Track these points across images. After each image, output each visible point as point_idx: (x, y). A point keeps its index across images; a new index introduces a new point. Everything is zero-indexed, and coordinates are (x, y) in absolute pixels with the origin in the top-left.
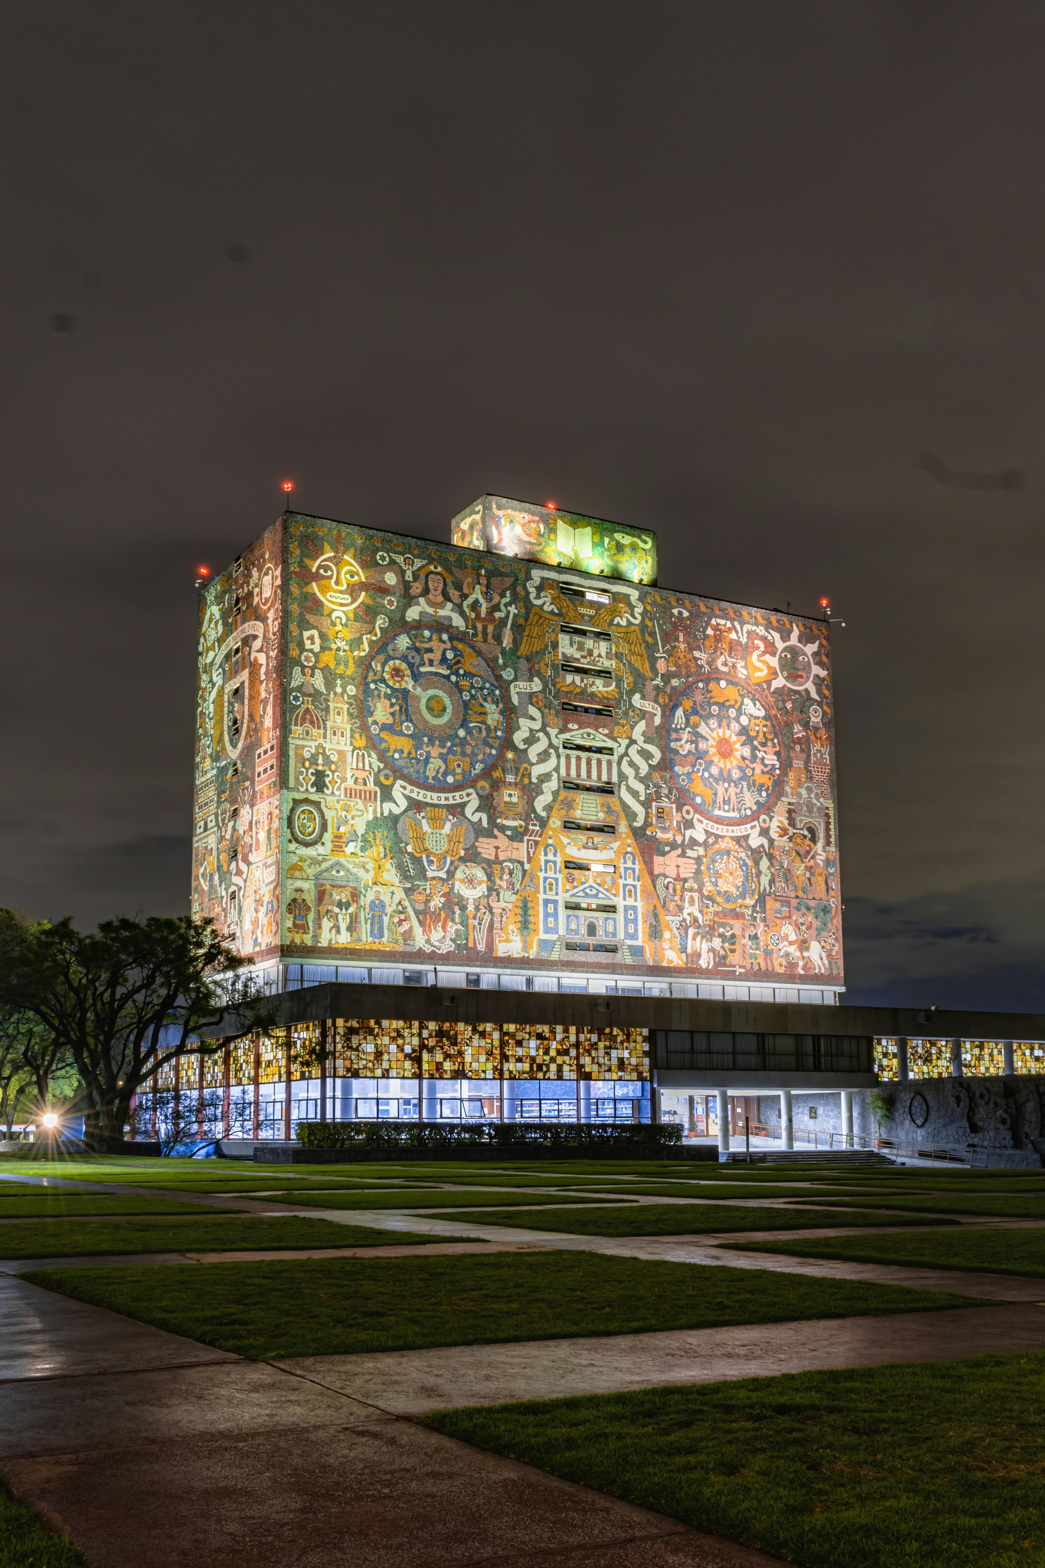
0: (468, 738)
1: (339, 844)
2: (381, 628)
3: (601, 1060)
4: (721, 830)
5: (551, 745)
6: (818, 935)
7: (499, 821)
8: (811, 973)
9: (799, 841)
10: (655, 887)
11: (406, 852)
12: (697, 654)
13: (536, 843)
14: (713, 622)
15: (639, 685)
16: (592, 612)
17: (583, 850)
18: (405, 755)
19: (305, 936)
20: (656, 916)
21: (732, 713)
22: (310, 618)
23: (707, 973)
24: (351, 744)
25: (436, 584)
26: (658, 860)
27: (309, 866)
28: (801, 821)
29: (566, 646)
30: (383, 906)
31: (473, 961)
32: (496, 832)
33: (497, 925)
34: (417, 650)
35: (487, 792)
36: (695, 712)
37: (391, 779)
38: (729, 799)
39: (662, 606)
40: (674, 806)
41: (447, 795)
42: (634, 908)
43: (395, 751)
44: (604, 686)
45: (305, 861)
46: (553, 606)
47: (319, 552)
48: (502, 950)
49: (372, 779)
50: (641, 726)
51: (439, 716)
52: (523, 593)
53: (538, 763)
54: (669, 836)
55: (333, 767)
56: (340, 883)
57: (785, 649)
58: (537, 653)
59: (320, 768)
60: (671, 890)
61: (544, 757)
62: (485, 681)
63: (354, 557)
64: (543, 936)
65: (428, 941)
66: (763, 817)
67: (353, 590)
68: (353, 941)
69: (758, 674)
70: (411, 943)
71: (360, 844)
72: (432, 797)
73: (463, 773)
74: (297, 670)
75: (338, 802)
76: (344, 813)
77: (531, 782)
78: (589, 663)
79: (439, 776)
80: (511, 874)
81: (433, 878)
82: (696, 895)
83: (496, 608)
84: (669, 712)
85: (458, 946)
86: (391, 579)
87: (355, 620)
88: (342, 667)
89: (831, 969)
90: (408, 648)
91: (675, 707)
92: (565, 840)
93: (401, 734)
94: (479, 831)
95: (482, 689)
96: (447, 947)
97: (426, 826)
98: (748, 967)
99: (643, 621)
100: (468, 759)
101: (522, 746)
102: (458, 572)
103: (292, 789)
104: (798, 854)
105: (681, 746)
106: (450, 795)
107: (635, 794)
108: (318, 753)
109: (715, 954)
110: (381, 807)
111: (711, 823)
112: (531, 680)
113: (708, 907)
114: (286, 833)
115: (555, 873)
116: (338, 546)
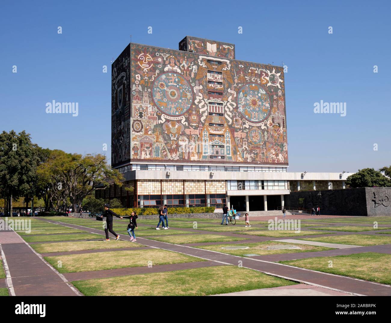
0: (182, 102)
1: (146, 131)
2: (157, 73)
5: (205, 103)
6: (281, 152)
7: (191, 124)
8: (279, 162)
9: (275, 127)
10: (235, 140)
12: (246, 77)
13: (201, 130)
14: (251, 68)
15: (230, 86)
19: (137, 156)
20: (235, 148)
21: (256, 93)
22: (138, 71)
23: (249, 163)
24: (149, 105)
25: (173, 61)
26: (236, 133)
27: (138, 138)
28: (276, 121)
29: (209, 76)
31: (184, 162)
32: (190, 127)
33: (191, 152)
34: (167, 79)
35: (188, 116)
36: (246, 93)
37: (161, 114)
38: (256, 116)
39: (236, 64)
40: (240, 118)
41: (176, 118)
42: (229, 147)
44: (220, 87)
45: (137, 136)
46: (205, 66)
47: (140, 53)
48: (192, 159)
49: (155, 114)
50: (230, 98)
51: (174, 96)
52: (197, 62)
53: (202, 108)
54: (239, 127)
55: (145, 111)
56: (147, 142)
57: (271, 75)
58: (201, 78)
59: (141, 111)
60: (239, 141)
61: (203, 106)
62: (186, 86)
64: (203, 155)
65: (172, 157)
66: (265, 121)
67: (149, 64)
69: (264, 82)
70: (167, 157)
71: (152, 131)
72: (172, 118)
73: (181, 112)
74: (134, 85)
75: (146, 120)
76: (148, 123)
77: (200, 113)
78: (216, 81)
80: (194, 138)
81: (173, 140)
82: (246, 142)
83: (189, 67)
84: (238, 93)
85: (180, 158)
86: (160, 60)
87: (150, 71)
88: (146, 84)
89: (285, 161)
90: (165, 79)
91: (240, 92)
92: (210, 129)
93: (163, 102)
94: (185, 127)
95: (186, 89)
96: (177, 158)
97: (170, 126)
98: (261, 161)
99: (231, 69)
100: (182, 108)
101: (197, 104)
102: (179, 58)
103: (133, 117)
104: (275, 130)
105: (242, 102)
106: (177, 118)
107: (229, 116)
108: (140, 107)
109: (252, 158)
110: (158, 121)
111: (250, 123)
112: (199, 86)
113: (250, 145)
114: (131, 129)
115: (207, 137)
116: (145, 52)
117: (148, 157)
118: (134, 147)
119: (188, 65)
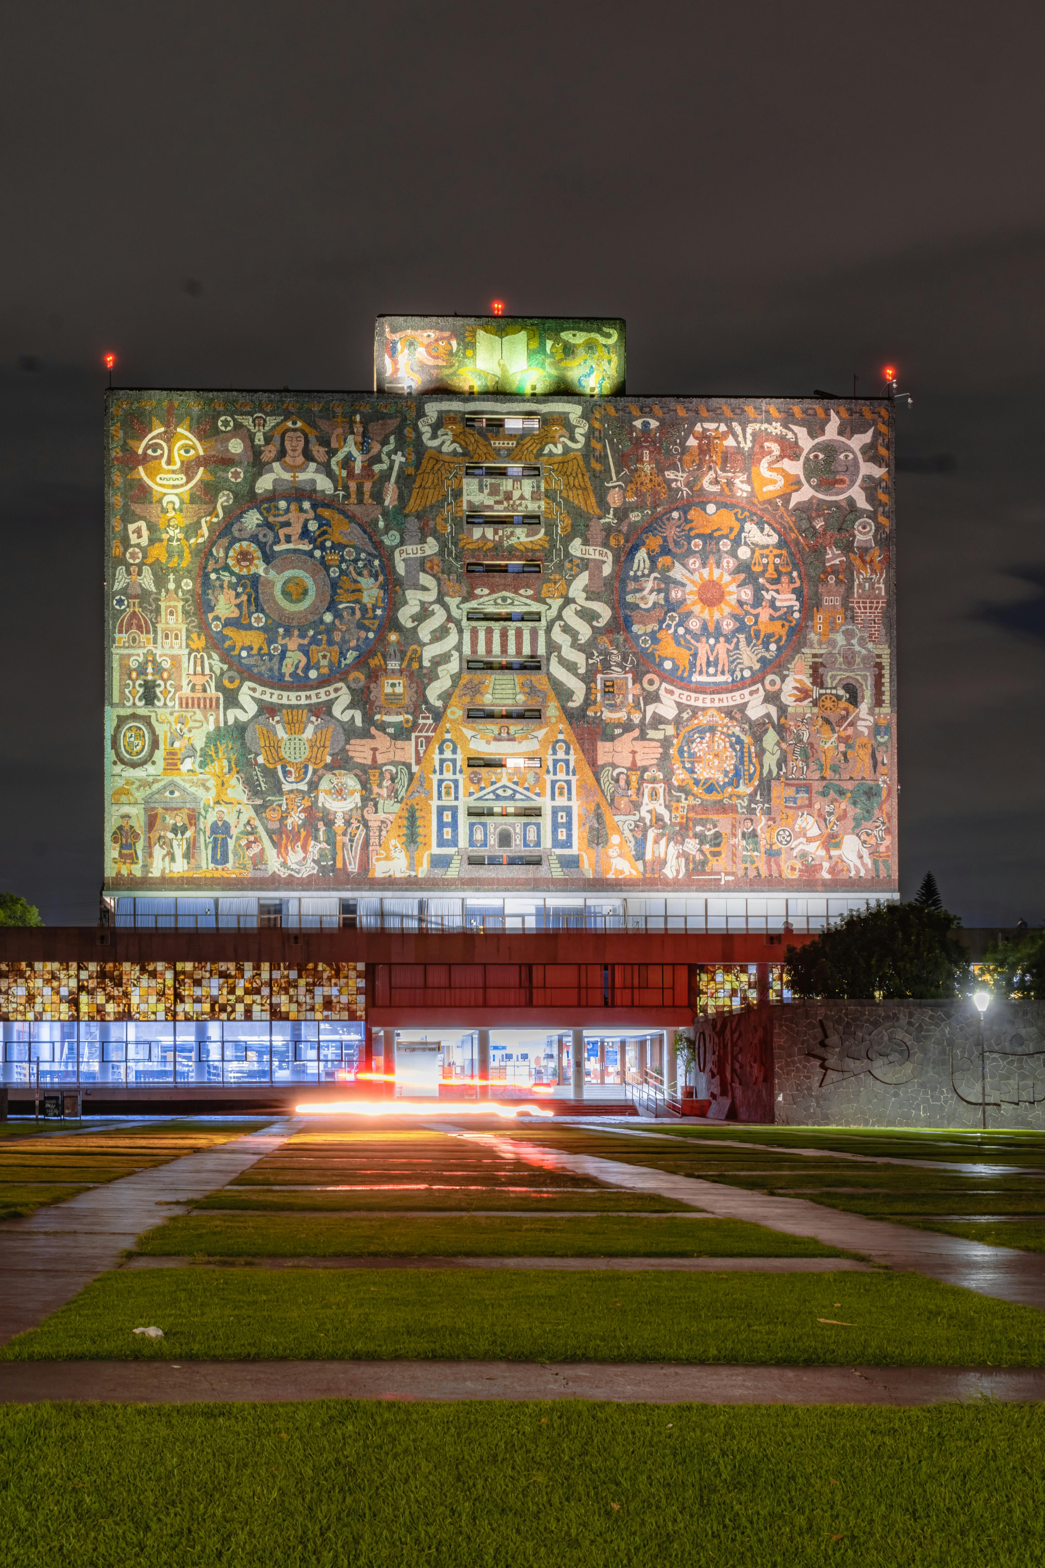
0: (337, 622)
1: (173, 762)
2: (223, 507)
3: (301, 999)
4: (701, 700)
5: (450, 618)
6: (857, 826)
7: (377, 717)
8: (843, 876)
9: (829, 704)
10: (598, 780)
11: (256, 764)
13: (428, 740)
14: (698, 428)
15: (579, 528)
16: (512, 444)
17: (494, 743)
18: (255, 652)
19: (133, 866)
20: (599, 817)
21: (725, 545)
22: (137, 508)
24: (188, 646)
25: (295, 444)
26: (603, 747)
27: (138, 789)
28: (833, 677)
29: (474, 492)
30: (226, 827)
31: (342, 883)
32: (373, 730)
33: (374, 840)
34: (270, 526)
35: (362, 684)
36: (666, 551)
37: (237, 682)
38: (717, 659)
39: (617, 419)
40: (630, 676)
41: (308, 693)
42: (568, 811)
43: (243, 648)
44: (527, 536)
45: (133, 783)
46: (455, 445)
47: (147, 428)
48: (380, 869)
49: (213, 684)
50: (583, 579)
51: (299, 601)
52: (413, 435)
53: (432, 642)
54: (622, 715)
55: (165, 675)
56: (174, 805)
57: (815, 448)
58: (432, 506)
59: (150, 678)
60: (622, 783)
61: (440, 634)
62: (359, 551)
63: (190, 430)
64: (436, 850)
65: (284, 864)
66: (769, 677)
67: (188, 469)
68: (189, 869)
69: (771, 488)
70: (263, 867)
71: (199, 759)
72: (290, 698)
73: (331, 665)
74: (121, 570)
75: (171, 714)
76: (179, 725)
77: (421, 667)
78: (506, 509)
79: (299, 672)
80: (393, 779)
81: (291, 791)
82: (661, 788)
83: (377, 459)
84: (624, 556)
85: (322, 869)
86: (236, 446)
87: (192, 502)
88: (175, 559)
89: (877, 870)
90: (258, 525)
91: (635, 548)
92: (468, 733)
93: (250, 627)
94: (350, 732)
95: (355, 561)
96: (309, 870)
97: (281, 732)
98: (741, 873)
99: (587, 444)
100: (336, 648)
101: (409, 624)
102: (324, 425)
103: (117, 705)
104: (827, 721)
105: (643, 598)
106: (313, 693)
107: (571, 667)
108: (147, 662)
109: (687, 860)
110: (225, 715)
111: (686, 693)
112: (423, 541)
113: (678, 801)
114: (109, 755)
115: (454, 773)
116: (170, 420)
117: (180, 867)
118: (120, 828)
119: (368, 451)
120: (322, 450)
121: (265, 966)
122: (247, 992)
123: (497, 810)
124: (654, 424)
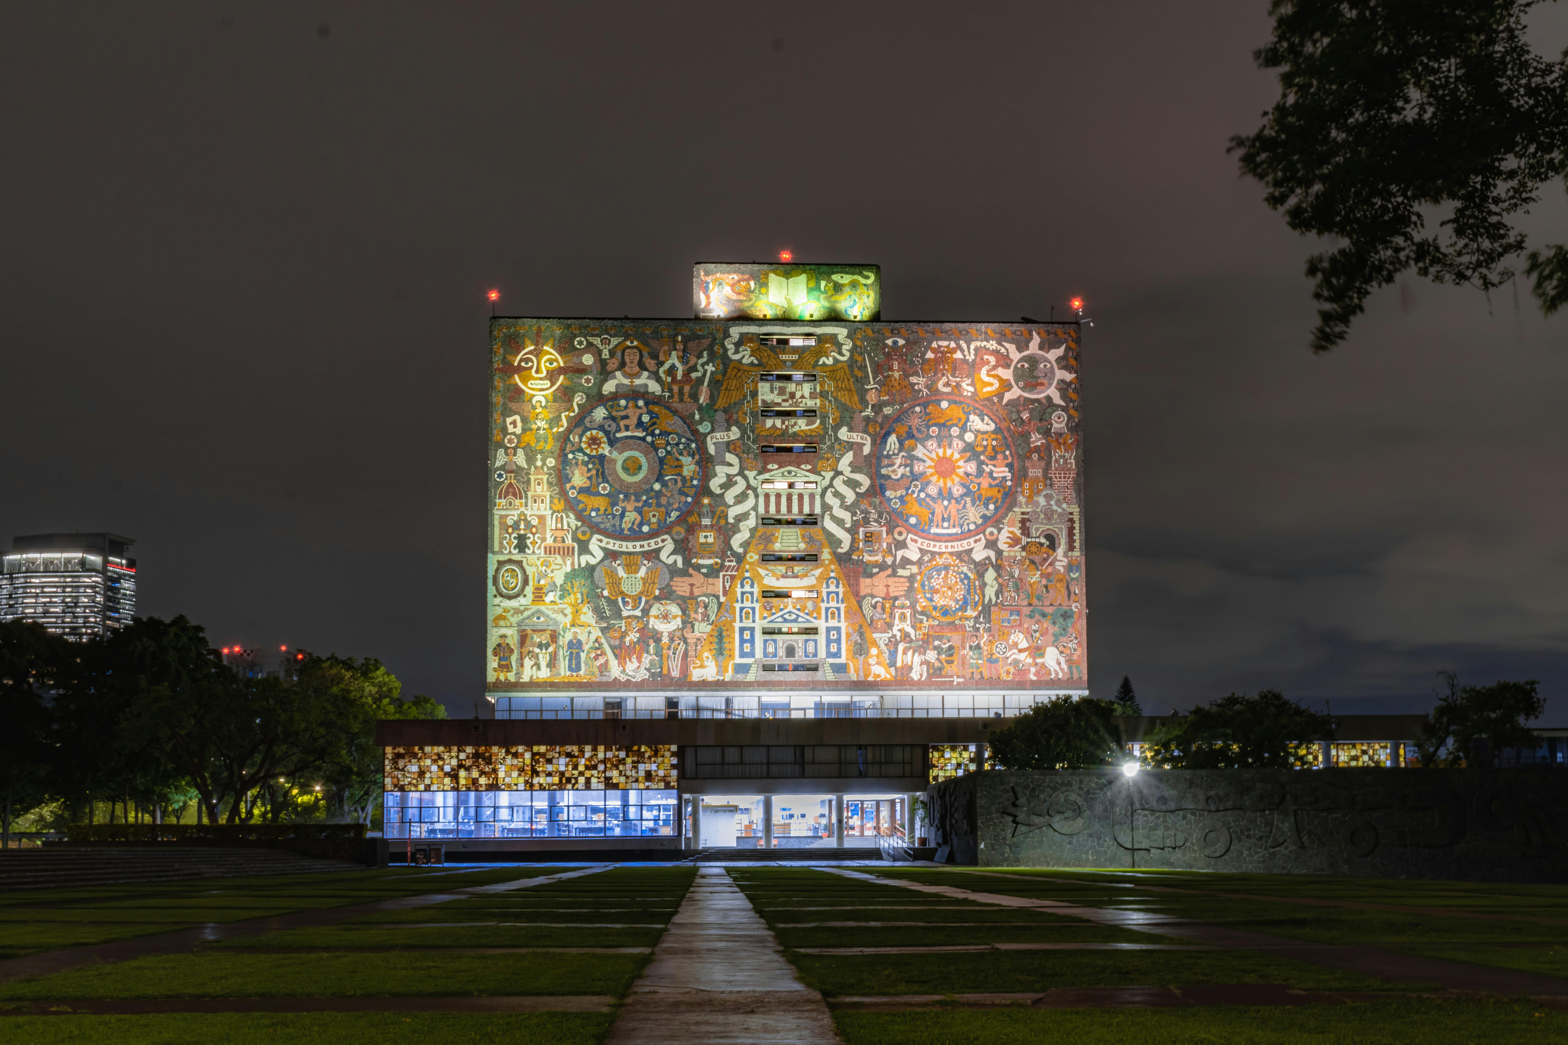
0: (664, 490)
1: (539, 594)
2: (578, 405)
3: (628, 773)
4: (938, 547)
5: (749, 487)
6: (1056, 640)
7: (694, 561)
8: (1046, 678)
9: (1034, 549)
10: (861, 607)
11: (603, 596)
12: (913, 379)
13: (733, 577)
14: (934, 345)
15: (845, 420)
16: (795, 357)
17: (782, 580)
18: (601, 512)
19: (509, 674)
20: (861, 635)
21: (955, 431)
22: (513, 406)
23: (918, 685)
24: (551, 508)
25: (632, 358)
26: (865, 582)
27: (513, 616)
28: (1037, 530)
29: (766, 393)
30: (580, 643)
31: (667, 686)
32: (691, 571)
33: (691, 653)
34: (614, 419)
35: (682, 536)
36: (911, 436)
37: (588, 534)
38: (949, 517)
39: (874, 339)
40: (884, 529)
41: (642, 543)
42: (838, 629)
43: (592, 510)
44: (807, 425)
45: (509, 611)
46: (753, 358)
47: (521, 347)
48: (696, 675)
49: (570, 537)
50: (849, 457)
51: (634, 474)
52: (721, 351)
53: (735, 504)
54: (879, 558)
55: (534, 530)
56: (540, 628)
57: (1021, 360)
58: (735, 404)
59: (522, 532)
60: (879, 609)
61: (741, 498)
62: (680, 436)
63: (553, 347)
64: (738, 660)
65: (624, 671)
66: (989, 530)
67: (552, 376)
69: (989, 389)
70: (607, 674)
71: (559, 593)
72: (628, 547)
73: (659, 521)
74: (501, 451)
75: (538, 559)
76: (544, 568)
77: (727, 523)
78: (790, 406)
79: (635, 527)
80: (706, 607)
81: (629, 617)
82: (908, 612)
83: (694, 369)
84: (880, 440)
85: (653, 675)
86: (588, 360)
87: (554, 401)
88: (542, 444)
89: (1071, 673)
90: (605, 418)
91: (887, 434)
92: (763, 572)
93: (599, 494)
94: (674, 571)
95: (677, 444)
96: (642, 676)
97: (621, 572)
98: (968, 676)
99: (851, 357)
100: (663, 509)
101: (718, 491)
102: (654, 344)
103: (497, 553)
104: (1033, 562)
105: (894, 471)
106: (645, 543)
107: (840, 522)
108: (520, 520)
109: (928, 666)
110: (579, 560)
111: (927, 542)
112: (728, 429)
113: (921, 622)
114: (491, 590)
115: (752, 602)
116: (539, 339)
117: (544, 674)
118: (499, 645)
119: (687, 363)
120: (653, 362)
121: (601, 748)
122: (587, 768)
123: (785, 630)
124: (901, 342)
